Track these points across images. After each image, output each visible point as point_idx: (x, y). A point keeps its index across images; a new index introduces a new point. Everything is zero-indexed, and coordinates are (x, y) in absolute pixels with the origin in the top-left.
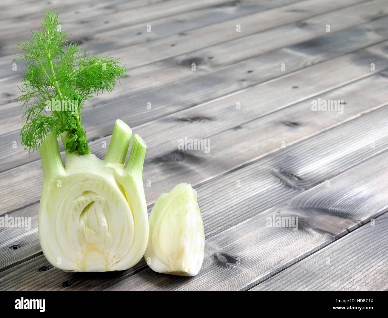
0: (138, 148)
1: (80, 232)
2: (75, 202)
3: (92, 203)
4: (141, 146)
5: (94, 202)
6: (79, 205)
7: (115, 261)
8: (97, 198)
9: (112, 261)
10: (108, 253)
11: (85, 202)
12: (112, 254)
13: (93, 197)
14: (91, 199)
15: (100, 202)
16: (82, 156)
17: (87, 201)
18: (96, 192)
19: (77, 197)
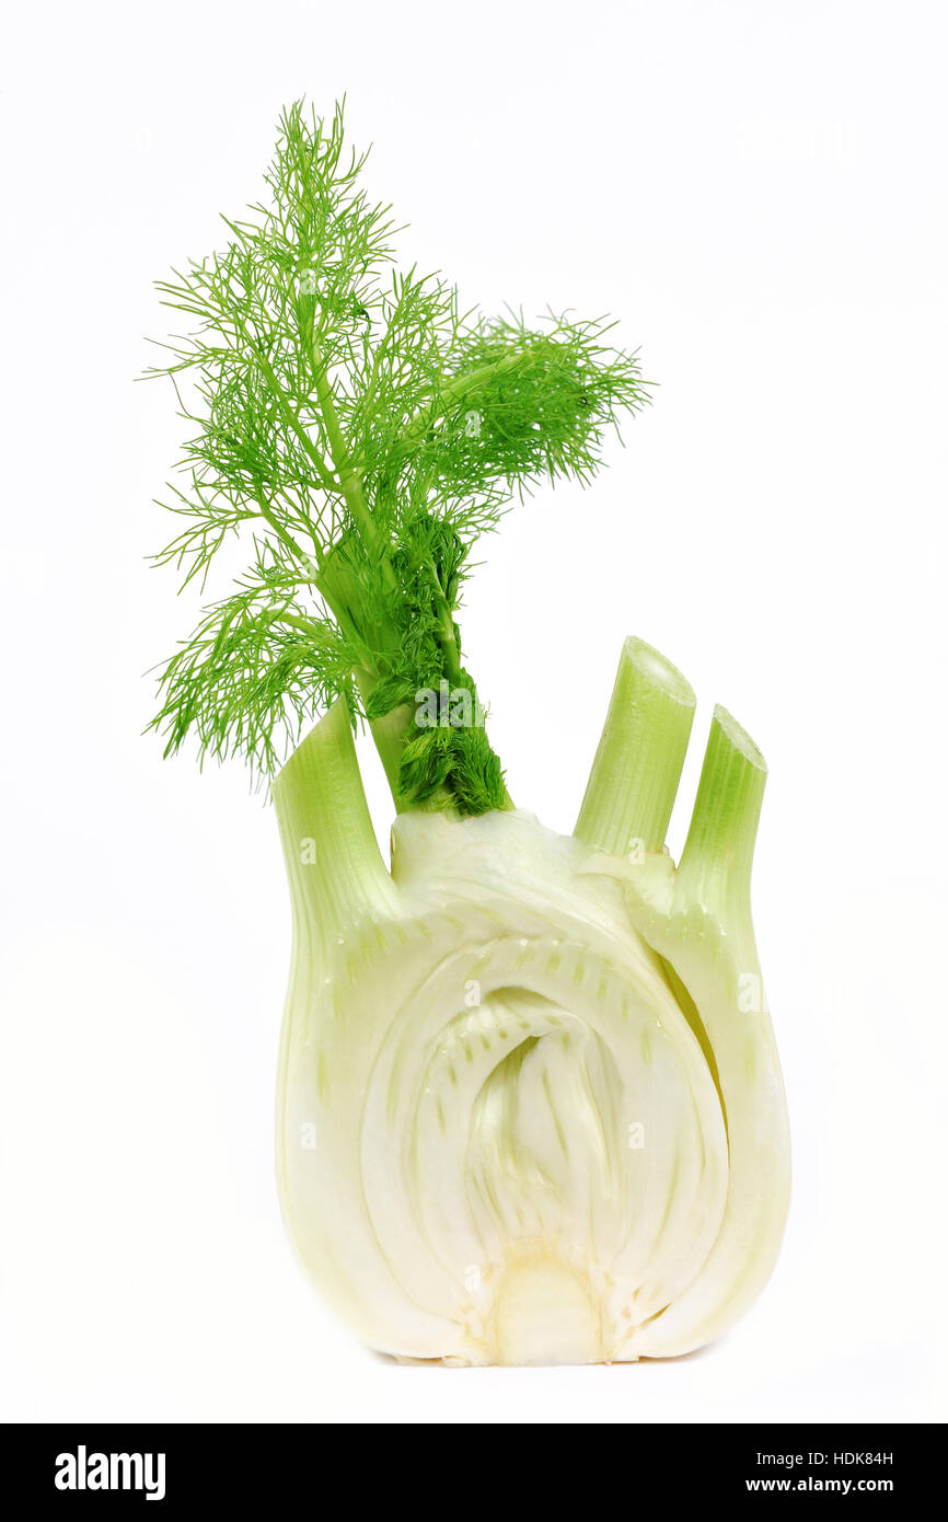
0: (735, 777)
1: (475, 1181)
2: (451, 1041)
4: (750, 765)
5: (538, 1038)
6: (469, 1056)
7: (641, 1311)
8: (551, 1020)
9: (627, 1315)
10: (607, 1276)
11: (495, 1041)
12: (626, 1281)
13: (533, 1018)
14: (525, 1026)
15: (566, 1040)
16: (473, 818)
17: (503, 1035)
18: (543, 993)
19: (458, 1017)
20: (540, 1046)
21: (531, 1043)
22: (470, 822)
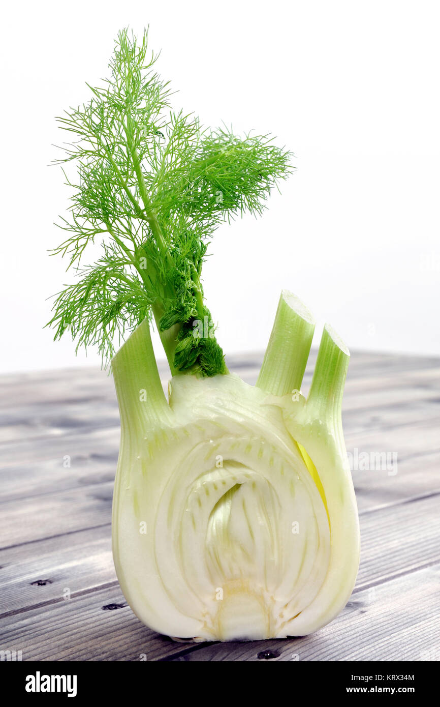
0: (335, 359)
1: (210, 553)
2: (199, 484)
3: (238, 486)
4: (342, 353)
5: (241, 484)
6: (207, 493)
7: (288, 614)
8: (247, 476)
9: (282, 616)
10: (272, 598)
11: (220, 486)
12: (281, 599)
13: (238, 474)
14: (234, 479)
15: (254, 485)
16: (210, 378)
17: (224, 483)
18: (244, 463)
19: (202, 475)
20: (242, 488)
22: (208, 380)
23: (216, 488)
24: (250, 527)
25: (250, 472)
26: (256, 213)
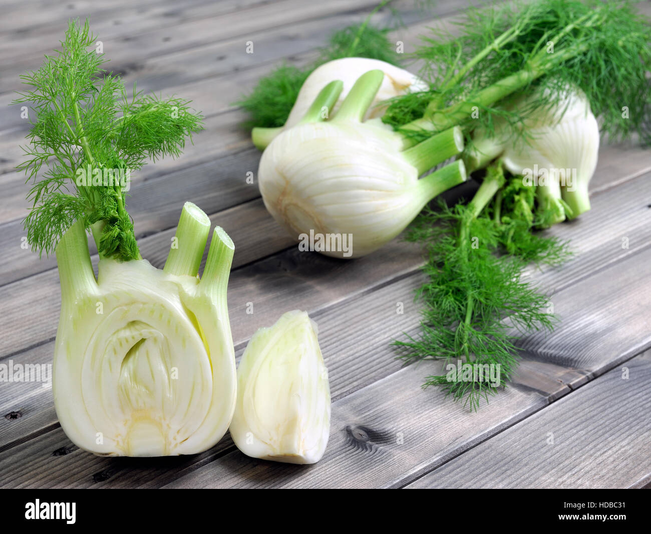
0: (220, 250)
1: (122, 390)
2: (115, 339)
5: (145, 339)
6: (121, 344)
7: (180, 438)
8: (150, 333)
9: (175, 439)
10: (168, 425)
11: (130, 340)
12: (175, 427)
13: (144, 332)
14: (141, 334)
15: (155, 340)
16: (126, 262)
17: (133, 338)
18: (149, 323)
19: (118, 331)
20: (146, 342)
21: (143, 340)
22: (125, 264)
23: (127, 341)
24: (152, 371)
25: (153, 330)
26: (175, 156)
